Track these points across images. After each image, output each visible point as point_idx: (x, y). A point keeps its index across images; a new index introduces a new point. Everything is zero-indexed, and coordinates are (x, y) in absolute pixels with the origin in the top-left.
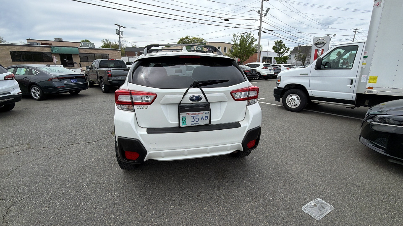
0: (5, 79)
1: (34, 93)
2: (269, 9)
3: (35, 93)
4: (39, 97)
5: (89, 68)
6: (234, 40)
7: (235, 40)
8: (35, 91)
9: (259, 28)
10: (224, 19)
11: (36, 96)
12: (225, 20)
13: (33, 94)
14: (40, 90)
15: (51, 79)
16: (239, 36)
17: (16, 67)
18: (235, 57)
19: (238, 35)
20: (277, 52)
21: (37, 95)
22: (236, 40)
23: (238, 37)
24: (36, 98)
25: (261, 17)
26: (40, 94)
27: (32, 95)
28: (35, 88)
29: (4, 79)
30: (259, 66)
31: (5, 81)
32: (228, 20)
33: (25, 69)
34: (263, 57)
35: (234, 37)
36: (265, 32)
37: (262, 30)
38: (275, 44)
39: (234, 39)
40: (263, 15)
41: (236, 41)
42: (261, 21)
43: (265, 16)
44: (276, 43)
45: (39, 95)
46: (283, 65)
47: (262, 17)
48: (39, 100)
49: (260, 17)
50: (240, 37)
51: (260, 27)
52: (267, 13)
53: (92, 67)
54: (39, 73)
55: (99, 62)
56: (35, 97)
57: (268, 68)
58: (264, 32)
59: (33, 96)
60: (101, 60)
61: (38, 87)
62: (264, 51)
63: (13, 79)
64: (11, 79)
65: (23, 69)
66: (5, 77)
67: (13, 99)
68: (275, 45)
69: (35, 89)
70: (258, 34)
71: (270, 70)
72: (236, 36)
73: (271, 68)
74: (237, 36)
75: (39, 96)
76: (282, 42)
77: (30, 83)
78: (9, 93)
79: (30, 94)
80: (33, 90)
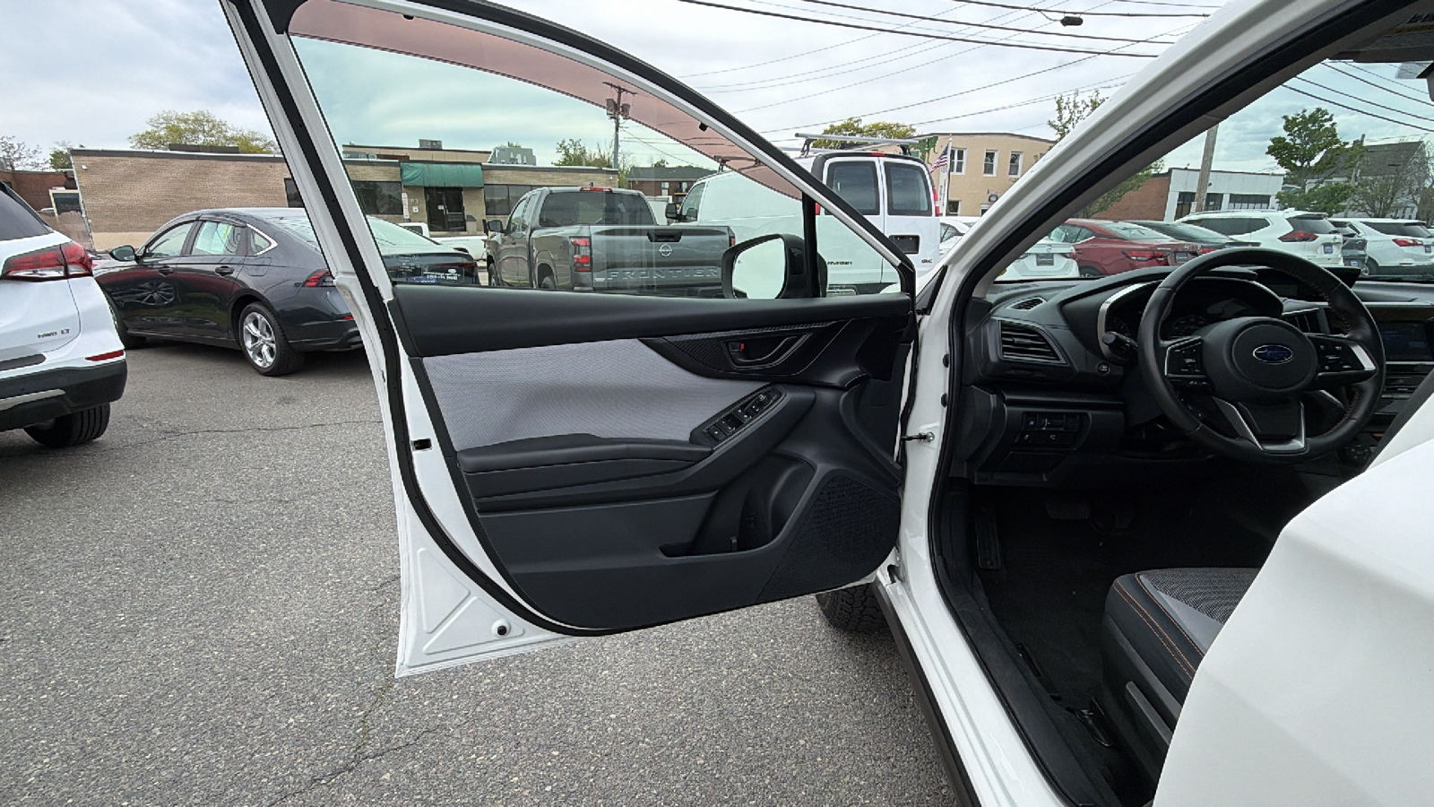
0: (7, 277)
1: (255, 339)
3: (259, 339)
4: (271, 360)
5: (502, 231)
6: (1057, 123)
7: (1064, 121)
8: (258, 333)
10: (1062, 16)
11: (260, 354)
12: (1067, 21)
13: (249, 344)
14: (277, 327)
15: (321, 274)
16: (1083, 101)
17: (197, 220)
19: (1078, 100)
20: (1290, 167)
21: (265, 349)
22: (1071, 119)
23: (1081, 109)
24: (260, 364)
26: (274, 346)
27: (245, 348)
28: (259, 316)
30: (1262, 223)
32: (1078, 22)
33: (225, 226)
34: (1181, 194)
35: (1060, 109)
38: (1286, 128)
39: (1060, 118)
44: (1290, 124)
45: (271, 351)
48: (274, 372)
50: (1087, 106)
53: (512, 226)
54: (274, 244)
55: (543, 198)
56: (258, 361)
57: (1316, 237)
59: (251, 353)
60: (551, 193)
61: (268, 314)
62: (1186, 169)
63: (67, 276)
64: (55, 274)
65: (221, 226)
66: (12, 264)
67: (59, 392)
68: (1284, 134)
69: (256, 323)
71: (1325, 245)
72: (1071, 105)
73: (1333, 236)
74: (1075, 106)
75: (272, 356)
76: (1330, 119)
77: (239, 291)
78: (39, 358)
79: (241, 342)
80: (252, 326)
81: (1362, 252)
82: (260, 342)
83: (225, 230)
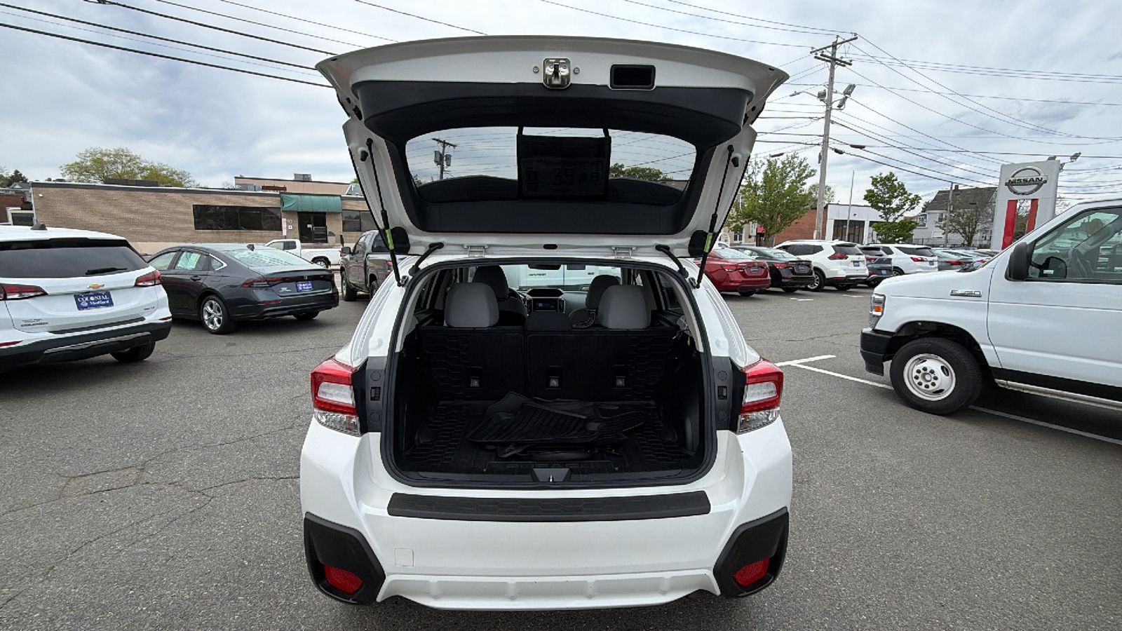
0: (136, 285)
1: (210, 314)
2: (852, 87)
3: (212, 315)
4: (218, 326)
5: (350, 253)
7: (750, 173)
8: (212, 311)
9: (821, 140)
11: (212, 323)
13: (206, 317)
14: (224, 307)
15: (251, 281)
16: (761, 161)
17: (179, 250)
18: (749, 221)
19: (758, 160)
20: (879, 208)
21: (215, 319)
22: (753, 173)
23: (760, 166)
24: (212, 328)
25: (828, 112)
26: (221, 318)
27: (204, 319)
28: (213, 302)
29: (134, 284)
30: (819, 249)
31: (136, 288)
33: (197, 255)
34: (835, 221)
36: (841, 153)
37: (831, 144)
38: (873, 184)
40: (835, 105)
41: (753, 177)
42: (828, 121)
43: (840, 106)
44: (875, 182)
45: (219, 321)
46: (898, 248)
47: (831, 109)
48: (219, 332)
49: (824, 109)
50: (764, 164)
51: (826, 136)
52: (846, 97)
53: (357, 250)
54: (225, 265)
55: (374, 237)
56: (211, 326)
57: (848, 257)
58: (837, 151)
59: (207, 322)
61: (220, 301)
62: (838, 204)
63: (155, 285)
64: (151, 284)
65: (193, 254)
66: (138, 280)
67: (149, 333)
68: (873, 188)
69: (211, 306)
70: (818, 159)
71: (854, 262)
72: (753, 163)
73: (858, 256)
74: (756, 164)
75: (219, 323)
76: (896, 180)
77: (203, 290)
78: (143, 319)
79: (201, 316)
80: (208, 307)
81: (889, 265)
82: (212, 316)
83: (195, 257)
